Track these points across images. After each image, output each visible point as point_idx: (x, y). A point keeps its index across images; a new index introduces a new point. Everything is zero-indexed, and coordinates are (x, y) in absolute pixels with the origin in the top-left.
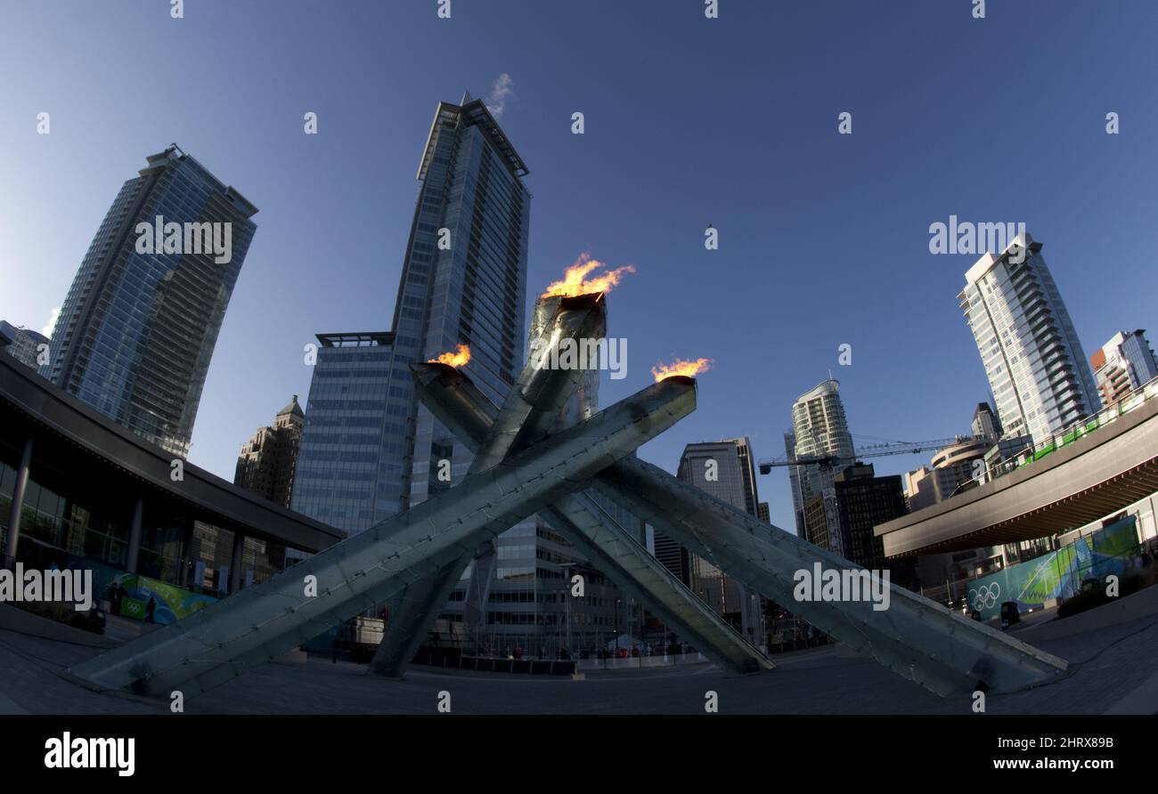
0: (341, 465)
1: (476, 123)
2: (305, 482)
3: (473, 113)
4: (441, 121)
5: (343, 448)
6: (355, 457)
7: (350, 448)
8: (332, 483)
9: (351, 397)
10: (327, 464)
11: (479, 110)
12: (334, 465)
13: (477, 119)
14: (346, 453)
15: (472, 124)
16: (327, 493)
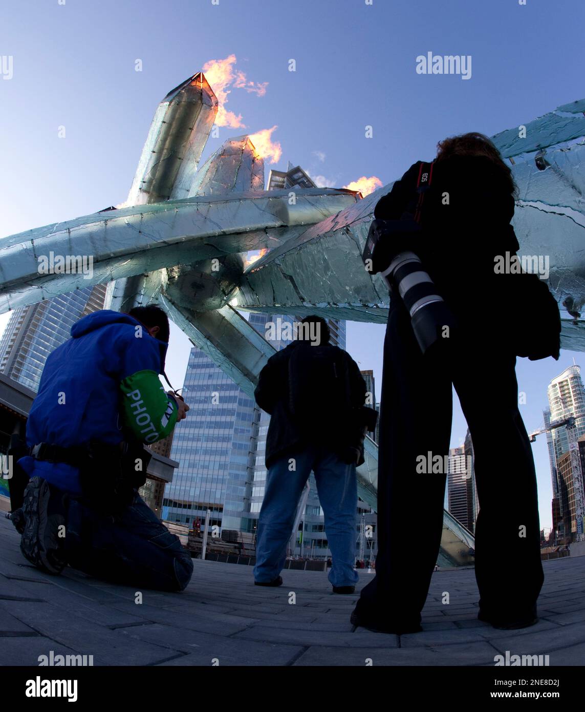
0: (206, 431)
1: (299, 184)
2: (180, 443)
3: (296, 176)
4: (273, 184)
5: (209, 419)
6: (218, 425)
7: (213, 419)
8: (199, 444)
9: (215, 382)
10: (196, 431)
11: (300, 174)
12: (201, 431)
13: (300, 181)
14: (211, 422)
15: (295, 184)
16: (196, 452)
